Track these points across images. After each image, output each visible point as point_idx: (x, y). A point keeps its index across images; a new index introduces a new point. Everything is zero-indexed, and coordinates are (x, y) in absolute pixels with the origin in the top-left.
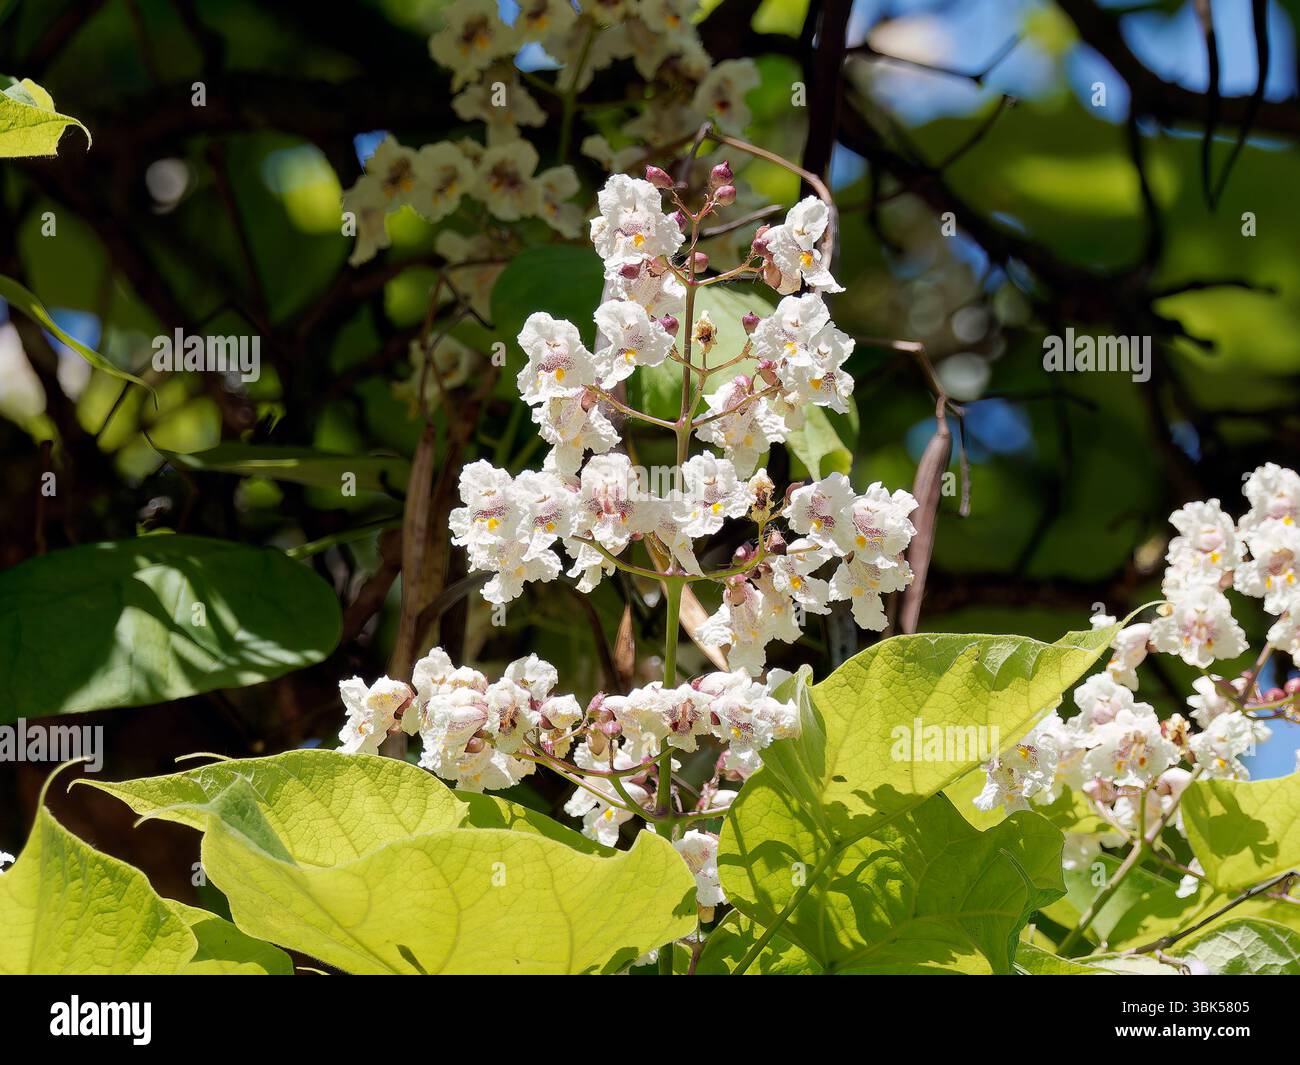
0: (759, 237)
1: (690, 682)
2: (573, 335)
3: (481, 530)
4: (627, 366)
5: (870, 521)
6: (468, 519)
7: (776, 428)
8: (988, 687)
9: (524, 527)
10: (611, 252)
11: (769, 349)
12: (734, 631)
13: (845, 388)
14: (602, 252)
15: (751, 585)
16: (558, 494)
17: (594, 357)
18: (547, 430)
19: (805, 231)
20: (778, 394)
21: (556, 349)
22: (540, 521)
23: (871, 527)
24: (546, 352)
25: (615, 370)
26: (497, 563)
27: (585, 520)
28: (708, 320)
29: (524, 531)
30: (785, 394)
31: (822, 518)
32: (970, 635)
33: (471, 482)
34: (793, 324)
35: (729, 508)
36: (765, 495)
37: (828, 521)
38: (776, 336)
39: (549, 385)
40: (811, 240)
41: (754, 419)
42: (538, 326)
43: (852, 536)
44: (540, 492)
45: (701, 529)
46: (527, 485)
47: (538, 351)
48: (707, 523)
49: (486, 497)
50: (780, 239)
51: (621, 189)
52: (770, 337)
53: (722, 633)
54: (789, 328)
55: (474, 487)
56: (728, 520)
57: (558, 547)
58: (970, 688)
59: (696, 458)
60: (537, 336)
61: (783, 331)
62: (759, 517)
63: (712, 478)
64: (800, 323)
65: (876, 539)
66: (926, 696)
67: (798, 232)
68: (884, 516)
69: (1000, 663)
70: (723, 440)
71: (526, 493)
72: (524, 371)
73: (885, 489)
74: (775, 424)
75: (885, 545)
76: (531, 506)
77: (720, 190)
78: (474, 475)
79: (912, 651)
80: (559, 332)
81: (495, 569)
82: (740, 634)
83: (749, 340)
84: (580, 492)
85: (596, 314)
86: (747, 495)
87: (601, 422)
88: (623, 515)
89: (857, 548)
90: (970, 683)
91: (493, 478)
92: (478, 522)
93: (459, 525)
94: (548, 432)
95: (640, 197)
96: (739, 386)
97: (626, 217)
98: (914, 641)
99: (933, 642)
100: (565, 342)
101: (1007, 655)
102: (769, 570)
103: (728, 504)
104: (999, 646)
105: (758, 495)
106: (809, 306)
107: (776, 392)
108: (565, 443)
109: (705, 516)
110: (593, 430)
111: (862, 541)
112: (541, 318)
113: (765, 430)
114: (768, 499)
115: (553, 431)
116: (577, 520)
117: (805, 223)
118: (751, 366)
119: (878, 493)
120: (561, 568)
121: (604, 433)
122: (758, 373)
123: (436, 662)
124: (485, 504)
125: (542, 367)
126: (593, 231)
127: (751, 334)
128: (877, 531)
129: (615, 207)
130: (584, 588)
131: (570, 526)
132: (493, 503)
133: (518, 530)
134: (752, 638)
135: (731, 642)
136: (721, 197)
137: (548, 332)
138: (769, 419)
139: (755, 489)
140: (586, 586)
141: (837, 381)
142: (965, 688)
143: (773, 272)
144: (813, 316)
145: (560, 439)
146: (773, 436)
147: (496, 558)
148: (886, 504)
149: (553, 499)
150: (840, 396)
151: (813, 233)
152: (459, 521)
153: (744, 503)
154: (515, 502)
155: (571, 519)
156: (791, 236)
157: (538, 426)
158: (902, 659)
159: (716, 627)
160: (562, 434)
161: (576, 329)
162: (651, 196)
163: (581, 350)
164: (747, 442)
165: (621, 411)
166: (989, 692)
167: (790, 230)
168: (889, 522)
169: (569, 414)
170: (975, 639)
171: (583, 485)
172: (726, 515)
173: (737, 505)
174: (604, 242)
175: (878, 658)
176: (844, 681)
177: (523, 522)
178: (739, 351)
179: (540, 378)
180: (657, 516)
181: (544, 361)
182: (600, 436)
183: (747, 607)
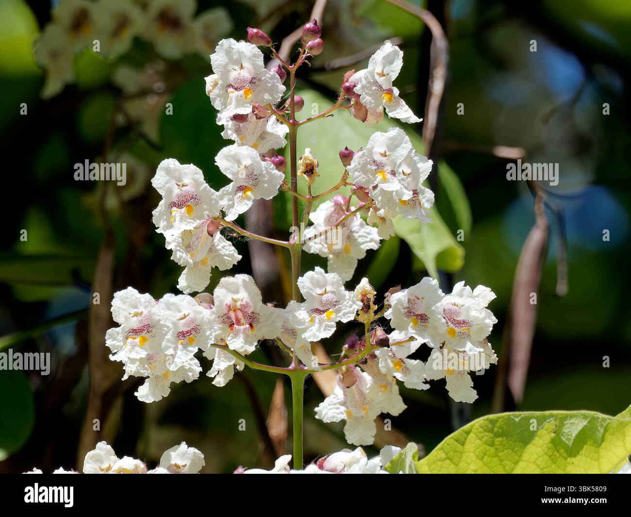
0: (347, 82)
1: (315, 463)
2: (197, 176)
3: (134, 346)
4: (246, 201)
5: (457, 313)
6: (120, 337)
7: (370, 237)
8: (565, 455)
9: (169, 341)
10: (225, 105)
11: (363, 178)
12: (347, 408)
13: (428, 201)
14: (217, 105)
15: (358, 369)
16: (195, 312)
17: (217, 193)
18: (178, 254)
19: (385, 72)
20: (371, 209)
21: (184, 188)
22: (182, 335)
23: (459, 319)
24: (176, 191)
25: (236, 204)
26: (146, 369)
27: (220, 332)
28: (310, 157)
29: (169, 344)
30: (377, 209)
31: (417, 316)
32: (548, 413)
33: (121, 306)
34: (382, 154)
35: (340, 314)
36: (369, 300)
37: (423, 318)
38: (369, 166)
39: (182, 220)
40: (391, 79)
41: (351, 231)
42: (168, 171)
43: (444, 329)
44: (180, 311)
45: (317, 333)
46: (169, 306)
47: (170, 191)
48: (322, 328)
49: (135, 318)
50: (364, 82)
51: (229, 52)
52: (363, 169)
53: (338, 411)
54: (378, 158)
55: (124, 310)
56: (339, 324)
57: (199, 356)
58: (550, 457)
59: (309, 273)
60: (167, 178)
61: (374, 161)
62: (364, 319)
63: (324, 289)
64: (388, 153)
65: (463, 329)
66: (513, 465)
67: (379, 74)
68: (468, 309)
69: (574, 435)
70: (326, 250)
71: (169, 312)
72: (158, 209)
73: (468, 287)
74: (369, 234)
75: (472, 333)
76: (173, 323)
77: (310, 43)
78: (123, 300)
79: (499, 428)
80: (186, 174)
81: (146, 375)
82: (354, 411)
83: (346, 171)
84: (214, 309)
85: (217, 159)
86: (354, 302)
87: (224, 244)
88: (251, 325)
89: (448, 338)
90: (550, 452)
91: (140, 302)
92: (130, 340)
93: (115, 342)
94: (180, 256)
95: (245, 56)
96: (337, 204)
97: (235, 74)
98: (501, 419)
99: (517, 420)
100: (192, 182)
101: (580, 428)
102: (374, 356)
103: (339, 310)
104: (572, 421)
105: (362, 301)
106: (393, 139)
107: (369, 208)
108: (195, 263)
109: (321, 322)
110: (217, 251)
111: (452, 332)
112: (170, 163)
113: (360, 240)
114: (371, 303)
115: (184, 255)
116: (213, 333)
117: (384, 67)
118: (347, 191)
119: (462, 290)
120: (200, 369)
121: (227, 253)
122: (354, 194)
123: (102, 453)
124: (134, 323)
125: (174, 204)
126: (208, 87)
127: (348, 167)
128: (464, 322)
129: (225, 67)
130: (219, 383)
131: (208, 338)
132: (140, 322)
133: (164, 343)
134: (363, 413)
135: (346, 418)
136: (311, 48)
137: (177, 174)
138: (363, 230)
139: (360, 296)
140: (220, 381)
141: (421, 197)
142: (546, 457)
143: (360, 109)
144: (398, 146)
145: (191, 261)
146: (369, 244)
147: (146, 366)
148: (470, 299)
149: (192, 315)
150: (424, 208)
151: (391, 74)
152: (115, 339)
153: (351, 309)
154: (159, 320)
155: (208, 333)
156: (373, 77)
157: (171, 251)
158: (491, 435)
159: (332, 406)
160: (192, 256)
161: (200, 171)
162: (254, 55)
163: (206, 187)
164: (346, 250)
165: (242, 234)
166: (566, 459)
167: (372, 73)
168: (473, 313)
169: (197, 239)
170: (552, 416)
171: (216, 302)
172: (337, 320)
173: (346, 311)
174: (218, 96)
175: (472, 435)
176: (444, 456)
177: (167, 337)
178: (338, 180)
179: (173, 214)
180: (279, 324)
181: (175, 199)
182: (223, 256)
183: (358, 388)
